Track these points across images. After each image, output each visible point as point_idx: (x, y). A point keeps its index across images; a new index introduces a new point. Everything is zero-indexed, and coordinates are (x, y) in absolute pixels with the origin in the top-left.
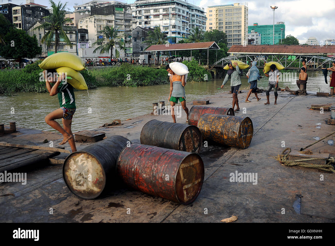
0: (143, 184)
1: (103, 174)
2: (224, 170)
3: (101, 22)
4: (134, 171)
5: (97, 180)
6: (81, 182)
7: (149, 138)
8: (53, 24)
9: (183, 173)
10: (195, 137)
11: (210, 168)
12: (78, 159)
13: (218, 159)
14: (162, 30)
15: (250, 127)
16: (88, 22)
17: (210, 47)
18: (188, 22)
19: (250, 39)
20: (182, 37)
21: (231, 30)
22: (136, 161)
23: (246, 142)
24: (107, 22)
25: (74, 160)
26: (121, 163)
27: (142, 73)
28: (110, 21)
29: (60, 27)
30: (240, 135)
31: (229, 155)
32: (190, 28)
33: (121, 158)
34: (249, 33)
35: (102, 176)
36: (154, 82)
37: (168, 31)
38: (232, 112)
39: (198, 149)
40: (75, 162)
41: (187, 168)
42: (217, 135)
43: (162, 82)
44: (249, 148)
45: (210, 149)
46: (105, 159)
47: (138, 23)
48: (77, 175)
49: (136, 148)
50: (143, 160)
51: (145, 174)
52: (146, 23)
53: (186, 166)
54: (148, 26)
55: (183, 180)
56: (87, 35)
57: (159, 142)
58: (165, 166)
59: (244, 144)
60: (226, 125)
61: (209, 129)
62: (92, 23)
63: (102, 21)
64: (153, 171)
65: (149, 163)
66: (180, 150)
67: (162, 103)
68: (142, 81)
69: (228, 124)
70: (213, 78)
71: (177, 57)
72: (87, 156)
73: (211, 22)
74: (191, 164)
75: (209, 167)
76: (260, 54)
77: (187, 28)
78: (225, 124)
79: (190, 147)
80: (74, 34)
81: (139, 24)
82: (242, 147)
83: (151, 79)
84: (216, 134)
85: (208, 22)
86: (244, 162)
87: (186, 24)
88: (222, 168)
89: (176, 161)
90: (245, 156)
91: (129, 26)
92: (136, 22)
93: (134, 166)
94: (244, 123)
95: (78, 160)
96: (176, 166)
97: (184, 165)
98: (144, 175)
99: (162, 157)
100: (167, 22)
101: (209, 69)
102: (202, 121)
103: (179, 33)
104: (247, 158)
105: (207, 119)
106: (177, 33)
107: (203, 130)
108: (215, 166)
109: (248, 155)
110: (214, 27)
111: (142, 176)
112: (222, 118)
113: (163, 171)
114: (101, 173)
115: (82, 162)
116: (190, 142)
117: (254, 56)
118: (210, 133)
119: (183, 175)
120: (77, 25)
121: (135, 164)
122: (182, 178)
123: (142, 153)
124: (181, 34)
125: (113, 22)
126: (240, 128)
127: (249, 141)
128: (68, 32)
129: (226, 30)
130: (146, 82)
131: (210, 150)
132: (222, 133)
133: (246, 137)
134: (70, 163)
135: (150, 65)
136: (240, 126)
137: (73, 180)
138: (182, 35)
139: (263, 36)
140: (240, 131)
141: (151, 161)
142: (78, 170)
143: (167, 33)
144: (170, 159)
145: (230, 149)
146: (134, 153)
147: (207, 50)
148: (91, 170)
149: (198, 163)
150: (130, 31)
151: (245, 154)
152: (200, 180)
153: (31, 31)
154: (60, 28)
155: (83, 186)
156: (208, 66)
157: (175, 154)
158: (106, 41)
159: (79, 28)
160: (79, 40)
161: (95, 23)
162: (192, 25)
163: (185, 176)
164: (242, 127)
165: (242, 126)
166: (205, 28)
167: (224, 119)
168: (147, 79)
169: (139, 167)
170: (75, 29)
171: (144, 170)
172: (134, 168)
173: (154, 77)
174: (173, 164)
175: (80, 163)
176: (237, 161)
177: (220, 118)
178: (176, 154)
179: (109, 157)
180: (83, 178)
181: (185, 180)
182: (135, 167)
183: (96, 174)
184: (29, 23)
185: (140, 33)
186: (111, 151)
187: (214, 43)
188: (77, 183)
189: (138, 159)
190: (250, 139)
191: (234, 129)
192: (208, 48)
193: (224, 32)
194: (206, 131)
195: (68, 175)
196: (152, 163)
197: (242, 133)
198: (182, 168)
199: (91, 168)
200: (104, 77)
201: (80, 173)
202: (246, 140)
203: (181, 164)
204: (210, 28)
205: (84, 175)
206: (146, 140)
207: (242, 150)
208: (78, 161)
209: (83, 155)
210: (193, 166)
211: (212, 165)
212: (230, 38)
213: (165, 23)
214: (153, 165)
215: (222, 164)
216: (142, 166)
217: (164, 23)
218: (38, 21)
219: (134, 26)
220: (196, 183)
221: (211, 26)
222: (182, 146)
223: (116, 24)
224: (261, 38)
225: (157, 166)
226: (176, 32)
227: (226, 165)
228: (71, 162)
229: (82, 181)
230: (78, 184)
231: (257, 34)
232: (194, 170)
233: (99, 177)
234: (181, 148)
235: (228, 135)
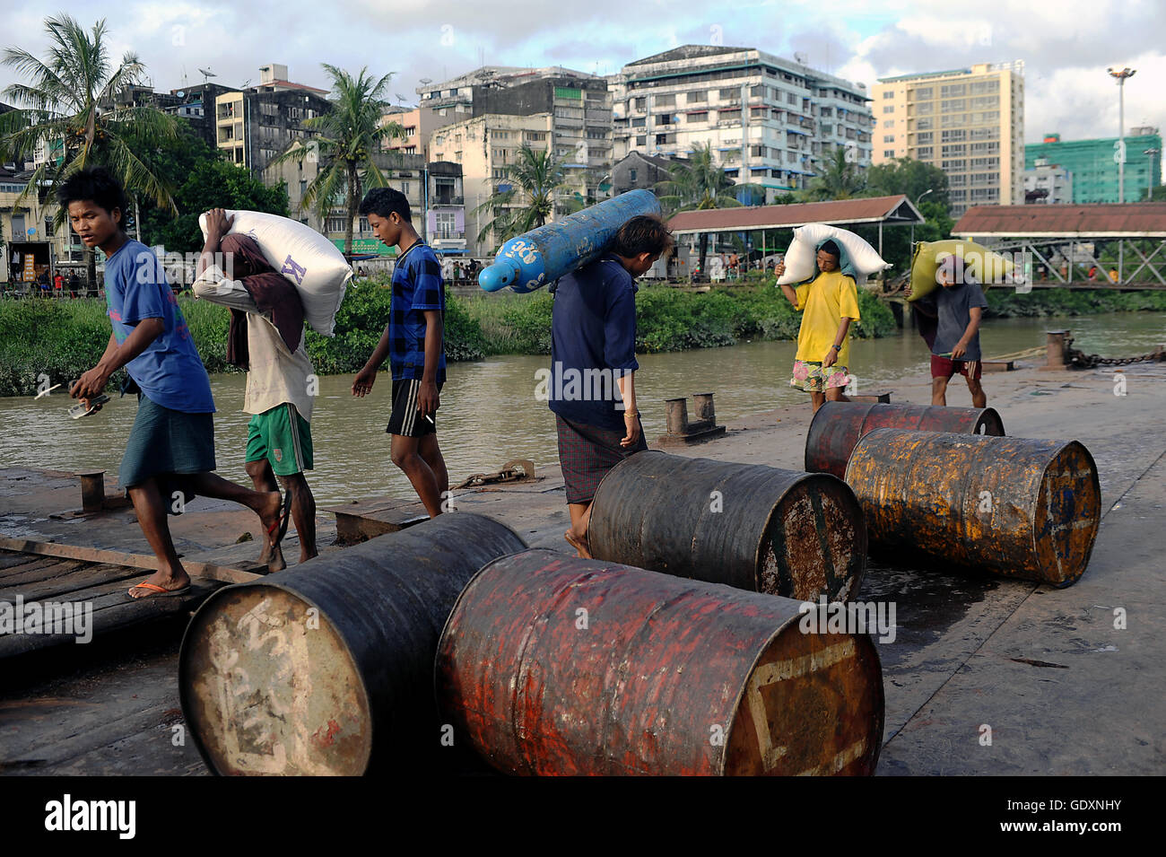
0: (559, 759)
1: (359, 701)
2: (976, 691)
3: (506, 137)
4: (515, 691)
5: (334, 730)
6: (259, 734)
7: (624, 532)
8: (341, 143)
9: (767, 713)
10: (833, 529)
11: (907, 678)
12: (245, 624)
13: (944, 630)
14: (717, 162)
15: (1085, 490)
16: (464, 138)
17: (888, 215)
18: (808, 132)
19: (1032, 189)
20: (785, 185)
21: (962, 158)
22: (529, 638)
23: (1067, 555)
24: (526, 138)
25: (231, 626)
26: (460, 646)
27: (644, 308)
28: (535, 135)
29: (362, 154)
30: (1042, 525)
31: (994, 614)
32: (814, 154)
33: (461, 619)
34: (1027, 168)
35: (356, 710)
36: (688, 339)
37: (737, 164)
38: (994, 426)
39: (849, 583)
40: (233, 633)
41: (789, 684)
42: (935, 521)
43: (717, 341)
44: (1082, 584)
45: (902, 585)
46: (376, 627)
47: (633, 141)
48: (242, 697)
49: (533, 573)
50: (561, 634)
51: (568, 711)
52: (661, 139)
53: (787, 676)
54: (667, 149)
55: (770, 751)
56: (457, 184)
57: (669, 548)
58: (671, 670)
59: (1059, 563)
60: (975, 479)
61: (898, 497)
62: (476, 142)
63: (509, 135)
64: (609, 695)
65: (589, 652)
66: (759, 587)
67: (702, 399)
68: (644, 337)
69: (985, 473)
70: (900, 326)
71: (768, 254)
72: (287, 608)
73: (889, 132)
74: (813, 663)
75: (901, 672)
76: (1074, 238)
77: (804, 155)
78: (971, 475)
79: (809, 575)
80: (416, 179)
81: (639, 144)
82: (1052, 579)
83: (673, 327)
84: (929, 518)
85: (878, 133)
86: (1071, 652)
87: (800, 142)
88: (966, 680)
89: (730, 651)
90: (1071, 620)
91: (602, 151)
92: (627, 138)
93: (516, 667)
94: (1061, 470)
95: (248, 625)
96: (730, 674)
97: (775, 672)
98: (564, 717)
99: (660, 622)
100: (733, 134)
101: (885, 295)
102: (864, 460)
103: (777, 173)
104: (1082, 631)
105: (887, 450)
106: (769, 173)
107: (869, 499)
108: (931, 665)
109: (1083, 619)
110: (901, 149)
111: (556, 721)
112: (958, 445)
113: (659, 700)
114: (352, 696)
115: (265, 638)
116: (810, 552)
117: (1049, 245)
118: (903, 515)
119: (771, 724)
120: (426, 150)
121: (522, 657)
122: (764, 742)
123: (559, 601)
124: (784, 177)
125: (549, 138)
126: (1043, 489)
127: (1082, 551)
128: (397, 174)
129: (945, 159)
130: (659, 338)
131: (904, 591)
132: (956, 515)
133: (1068, 532)
134: (211, 641)
135: (673, 281)
136: (1044, 482)
137: (226, 725)
138: (786, 178)
139: (1080, 179)
140: (1042, 505)
141: (600, 640)
142: (246, 677)
143: (735, 173)
144: (700, 636)
145: (995, 587)
146: (524, 596)
147: (875, 225)
148: (304, 679)
149: (849, 660)
150: (607, 167)
151: (1068, 613)
152: (858, 749)
153: (274, 173)
154: (364, 157)
155: (272, 754)
156: (881, 283)
157: (728, 610)
158: (523, 200)
159: (433, 159)
160: (430, 199)
161: (486, 140)
162: (823, 143)
163: (778, 732)
164: (1049, 487)
165: (1049, 482)
166: (867, 152)
167: (967, 451)
168: (662, 330)
169: (542, 674)
170: (419, 163)
171: (563, 685)
172: (517, 677)
173: (687, 323)
174: (713, 663)
175: (254, 643)
176: (1035, 645)
177: (946, 446)
178: (736, 606)
179: (402, 616)
180: (272, 714)
181: (777, 750)
182: (524, 668)
183: (327, 701)
184: (268, 146)
185: (639, 175)
186: (414, 584)
187: (901, 202)
188: (245, 737)
189: (537, 629)
190: (1086, 541)
191: (1014, 496)
192: (881, 219)
193: (938, 164)
194: (883, 503)
195: (206, 699)
196: (606, 653)
197: (1051, 517)
198: (760, 688)
199: (304, 668)
200: (510, 320)
201: (255, 691)
202: (1067, 546)
203: (758, 665)
204: (886, 154)
205: (274, 700)
206: (612, 538)
207: (1051, 594)
208: (247, 630)
209: (267, 602)
210: (823, 675)
211: (916, 664)
212: (959, 173)
213: (729, 138)
214: (609, 662)
215: (962, 659)
216: (554, 666)
217: (722, 138)
218: (297, 139)
219: (619, 152)
220: (841, 766)
221: (889, 146)
222: (775, 570)
223: (559, 145)
224: (1074, 186)
225: (633, 673)
226: (766, 170)
227: (981, 661)
228: (218, 632)
229: (264, 730)
230: (249, 742)
231: (1058, 171)
232: (830, 698)
233: (342, 715)
234: (771, 580)
235: (985, 524)
